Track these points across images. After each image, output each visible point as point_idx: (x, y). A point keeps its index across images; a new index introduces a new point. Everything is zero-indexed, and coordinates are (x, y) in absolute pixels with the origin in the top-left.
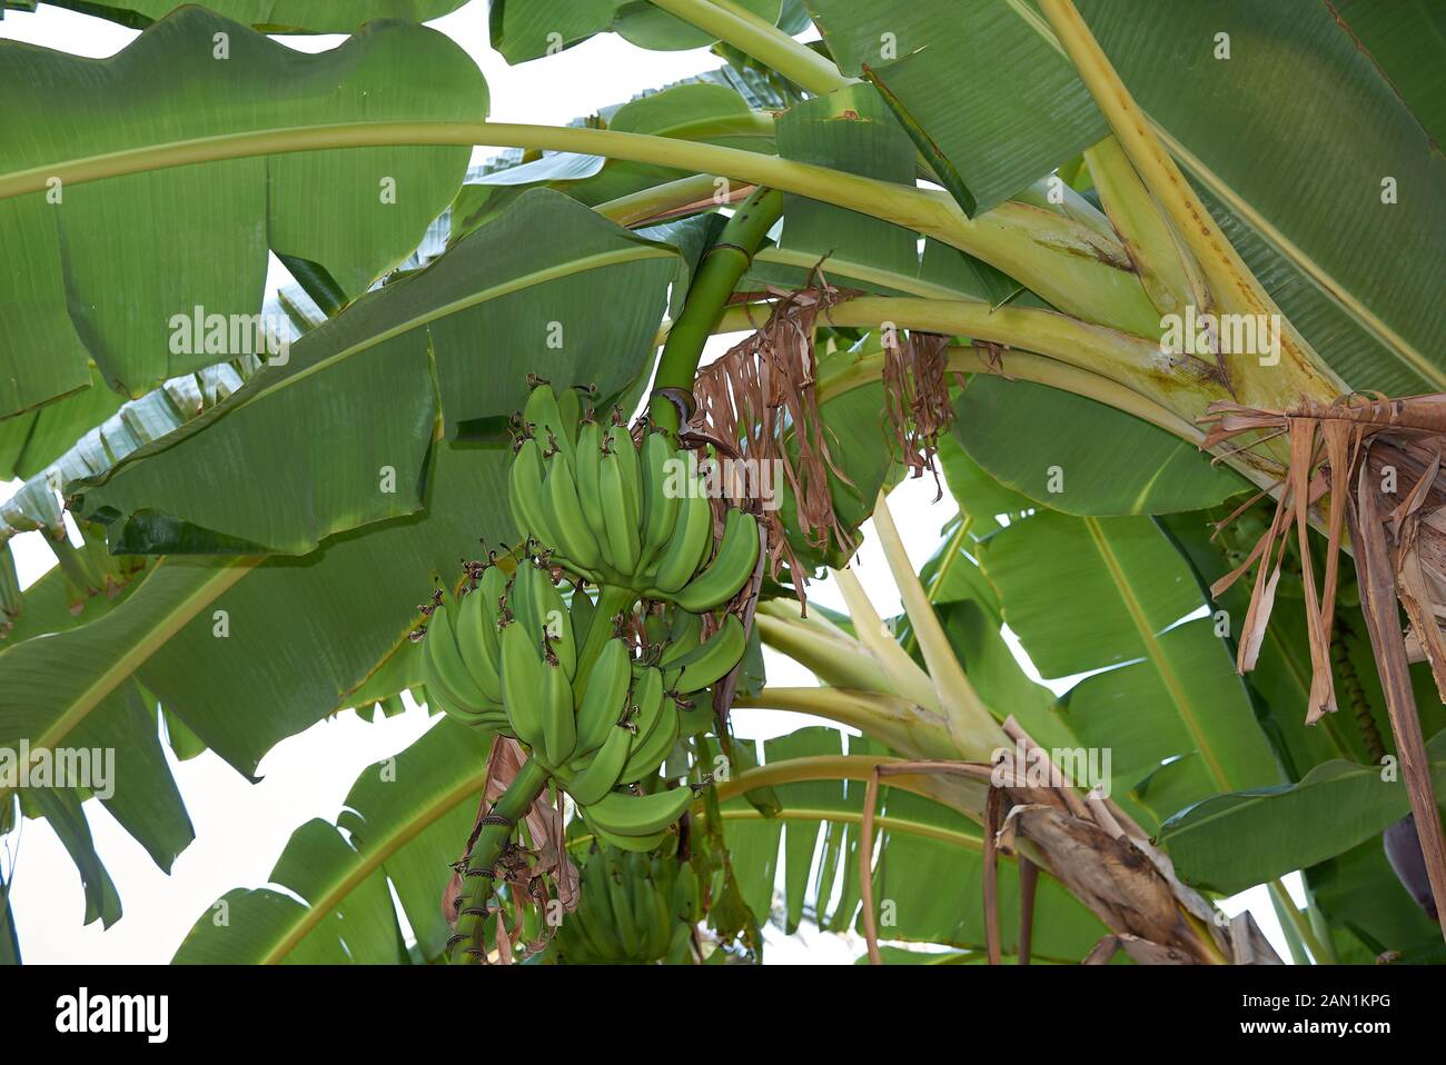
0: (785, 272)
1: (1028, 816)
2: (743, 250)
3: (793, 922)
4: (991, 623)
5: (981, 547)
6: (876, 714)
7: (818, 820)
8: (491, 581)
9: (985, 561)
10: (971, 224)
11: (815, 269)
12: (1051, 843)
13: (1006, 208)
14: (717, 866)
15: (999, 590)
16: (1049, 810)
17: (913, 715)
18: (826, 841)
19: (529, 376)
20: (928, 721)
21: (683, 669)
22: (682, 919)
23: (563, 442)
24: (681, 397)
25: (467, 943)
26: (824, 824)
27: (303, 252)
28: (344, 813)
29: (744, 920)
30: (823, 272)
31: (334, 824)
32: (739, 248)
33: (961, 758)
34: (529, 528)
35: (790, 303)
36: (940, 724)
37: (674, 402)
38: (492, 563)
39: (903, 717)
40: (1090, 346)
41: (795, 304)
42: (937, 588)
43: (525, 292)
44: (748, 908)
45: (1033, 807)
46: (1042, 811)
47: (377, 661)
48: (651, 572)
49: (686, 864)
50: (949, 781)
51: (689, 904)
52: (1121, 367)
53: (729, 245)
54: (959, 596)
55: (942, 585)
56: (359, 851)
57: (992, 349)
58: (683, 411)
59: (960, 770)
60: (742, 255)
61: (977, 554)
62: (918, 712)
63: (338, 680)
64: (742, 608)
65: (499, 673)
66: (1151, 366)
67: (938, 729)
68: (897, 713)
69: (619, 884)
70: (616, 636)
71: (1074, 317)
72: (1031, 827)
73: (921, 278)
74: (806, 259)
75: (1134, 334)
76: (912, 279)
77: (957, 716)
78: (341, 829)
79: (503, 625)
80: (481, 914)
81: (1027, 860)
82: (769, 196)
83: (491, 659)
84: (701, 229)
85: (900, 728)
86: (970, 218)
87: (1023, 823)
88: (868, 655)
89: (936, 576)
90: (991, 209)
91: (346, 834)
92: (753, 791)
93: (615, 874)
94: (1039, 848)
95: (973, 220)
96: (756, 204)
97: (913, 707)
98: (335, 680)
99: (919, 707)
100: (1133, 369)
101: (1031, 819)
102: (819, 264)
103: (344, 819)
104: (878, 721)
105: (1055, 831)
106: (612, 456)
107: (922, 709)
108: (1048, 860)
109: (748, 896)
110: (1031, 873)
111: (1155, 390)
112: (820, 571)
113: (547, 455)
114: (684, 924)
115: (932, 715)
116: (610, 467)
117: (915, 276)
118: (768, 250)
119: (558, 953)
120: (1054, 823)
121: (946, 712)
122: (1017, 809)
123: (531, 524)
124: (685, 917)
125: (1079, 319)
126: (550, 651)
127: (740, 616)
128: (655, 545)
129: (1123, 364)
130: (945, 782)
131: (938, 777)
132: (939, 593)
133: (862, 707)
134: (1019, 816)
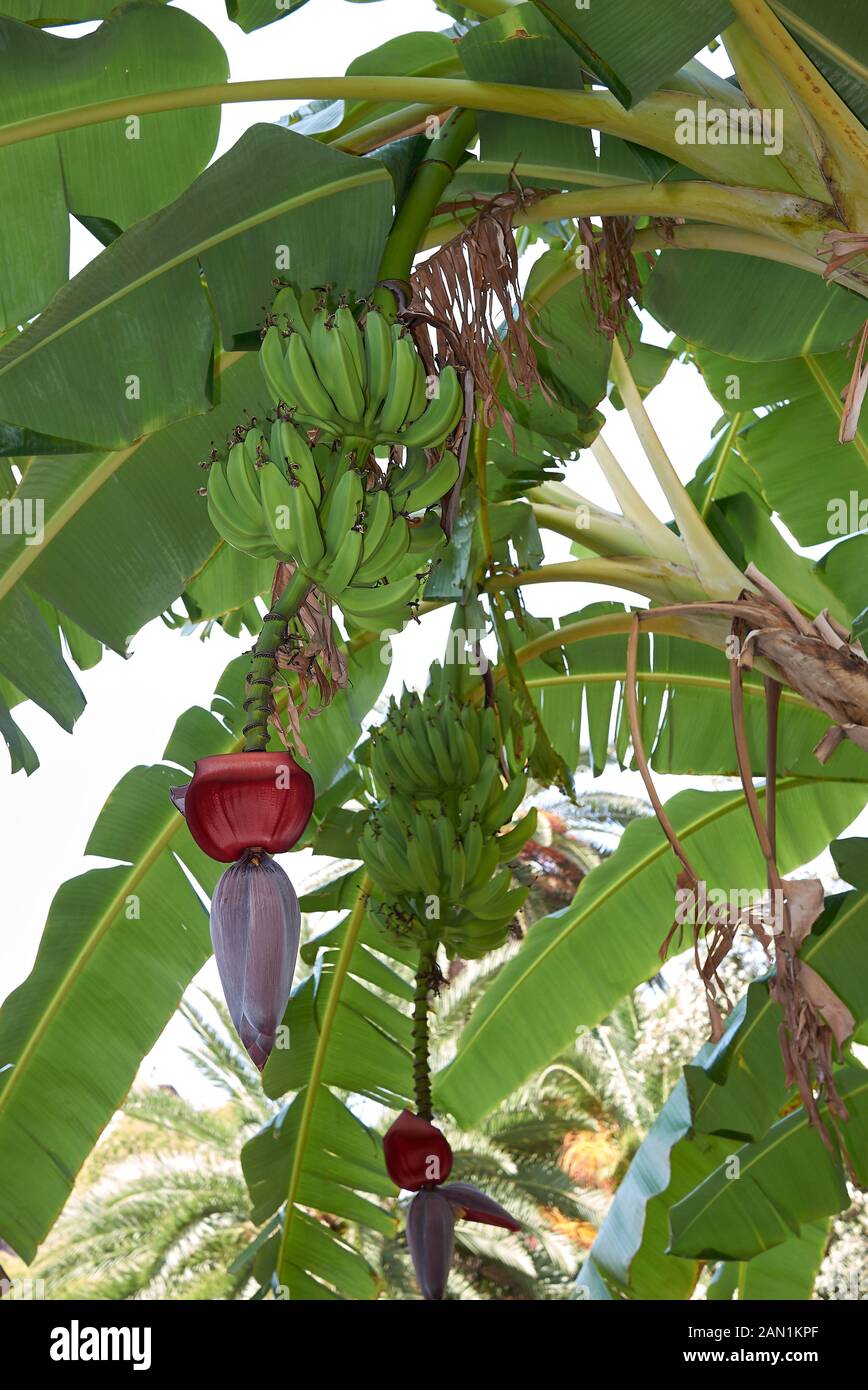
0: (488, 180)
1: (763, 638)
2: (444, 162)
3: (600, 767)
4: (763, 512)
5: (741, 439)
6: (639, 574)
7: (612, 683)
8: (252, 438)
9: (745, 450)
10: (629, 115)
11: (511, 176)
12: (783, 659)
13: (658, 96)
14: (527, 722)
15: (758, 475)
16: (781, 632)
17: (669, 570)
18: (621, 697)
19: (274, 281)
20: (681, 574)
21: (409, 493)
22: (489, 752)
23: (299, 324)
24: (398, 287)
25: (257, 703)
26: (618, 683)
27: (97, 212)
28: (215, 700)
29: (557, 768)
30: (517, 176)
31: (209, 710)
32: (440, 162)
33: (708, 599)
34: (278, 395)
35: (491, 205)
36: (691, 575)
37: (392, 291)
38: (254, 426)
39: (660, 573)
40: (735, 205)
41: (497, 206)
42: (714, 487)
43: (273, 221)
44: (560, 757)
45: (766, 630)
46: (775, 633)
47: (209, 553)
48: (378, 421)
49: (490, 709)
50: (701, 621)
51: (494, 739)
52: (759, 219)
53: (432, 160)
54: (733, 491)
55: (718, 483)
56: (234, 732)
57: (665, 226)
58: (400, 296)
59: (707, 608)
60: (445, 167)
61: (737, 447)
62: (672, 568)
63: (180, 569)
64: (457, 445)
65: (261, 504)
66: (782, 213)
67: (689, 580)
68: (657, 571)
69: (433, 726)
70: (350, 468)
71: (720, 183)
72: (766, 647)
73: (601, 172)
74: (502, 167)
75: (767, 189)
76: (595, 174)
77: (705, 567)
78: (215, 714)
79: (259, 466)
80: (266, 683)
81: (771, 680)
82: (464, 116)
83: (253, 492)
84: (406, 148)
85: (659, 583)
86: (627, 109)
87: (760, 645)
88: (630, 527)
89: (713, 476)
90: (643, 99)
91: (220, 717)
92: (548, 652)
93: (429, 719)
94: (776, 665)
95: (631, 111)
96: (453, 123)
97: (668, 565)
98: (177, 570)
99: (673, 564)
100: (768, 219)
101: (766, 641)
102: (512, 170)
103: (217, 705)
104: (639, 578)
105: (786, 648)
106: (334, 329)
107: (676, 565)
108: (784, 675)
109: (557, 746)
110: (774, 689)
111: (785, 233)
112: (573, 454)
113: (285, 336)
114: (491, 755)
115: (684, 569)
116: (333, 336)
117: (596, 171)
118: (469, 163)
119: (390, 786)
120: (785, 642)
121: (696, 565)
122: (753, 633)
123: (279, 391)
124: (491, 750)
125: (724, 184)
126: (293, 477)
127: (456, 452)
128: (378, 397)
129: (761, 216)
130: (699, 623)
131: (692, 619)
132: (716, 491)
133: (627, 570)
134: (754, 638)
